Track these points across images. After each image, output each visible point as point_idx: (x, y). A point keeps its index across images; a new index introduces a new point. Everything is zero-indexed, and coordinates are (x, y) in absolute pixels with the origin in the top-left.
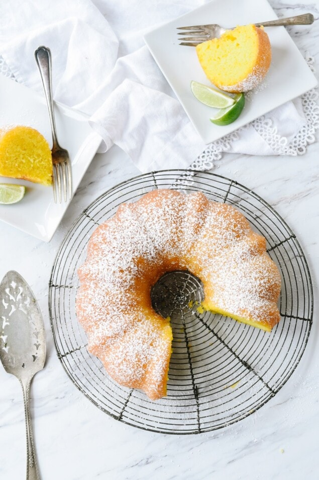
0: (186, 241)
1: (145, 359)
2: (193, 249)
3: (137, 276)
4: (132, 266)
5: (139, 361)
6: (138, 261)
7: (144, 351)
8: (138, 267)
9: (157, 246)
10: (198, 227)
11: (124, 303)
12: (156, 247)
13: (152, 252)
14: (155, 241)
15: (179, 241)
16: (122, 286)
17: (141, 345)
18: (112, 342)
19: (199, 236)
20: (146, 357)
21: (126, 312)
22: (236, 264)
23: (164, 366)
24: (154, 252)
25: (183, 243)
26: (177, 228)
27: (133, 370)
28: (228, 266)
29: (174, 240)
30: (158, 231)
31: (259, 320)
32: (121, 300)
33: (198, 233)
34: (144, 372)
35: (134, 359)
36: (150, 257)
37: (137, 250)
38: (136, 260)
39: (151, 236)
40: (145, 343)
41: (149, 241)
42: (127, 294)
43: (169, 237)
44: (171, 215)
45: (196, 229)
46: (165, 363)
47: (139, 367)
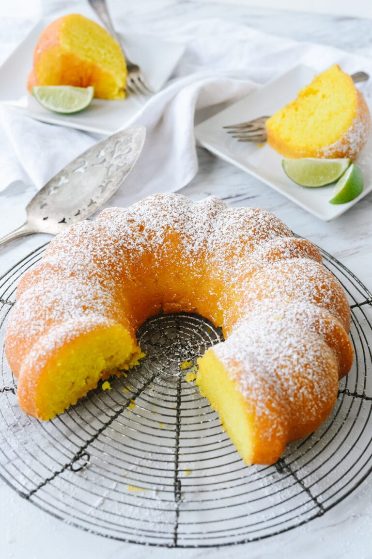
0: (248, 261)
1: (59, 313)
2: (247, 279)
3: (153, 252)
4: (158, 234)
5: (50, 310)
6: (171, 235)
7: (67, 304)
8: (165, 241)
9: (210, 242)
10: (277, 254)
11: (107, 251)
12: (207, 242)
13: (197, 243)
14: (212, 234)
15: (241, 256)
16: (124, 239)
17: (73, 296)
18: (47, 277)
19: (270, 265)
20: (62, 313)
21: (98, 262)
22: (282, 316)
23: (70, 334)
24: (199, 245)
25: (242, 262)
26: (251, 238)
27: (33, 314)
28: (270, 313)
29: (236, 249)
30: (226, 227)
31: (245, 394)
32: (107, 245)
33: (271, 261)
34: (41, 329)
35: (48, 302)
36: (190, 247)
37: (182, 224)
38: (170, 232)
39: (214, 225)
40: (79, 300)
41: (204, 227)
42: (121, 250)
43: (232, 240)
44: (259, 223)
45: (272, 254)
46: (74, 333)
47: (43, 317)
